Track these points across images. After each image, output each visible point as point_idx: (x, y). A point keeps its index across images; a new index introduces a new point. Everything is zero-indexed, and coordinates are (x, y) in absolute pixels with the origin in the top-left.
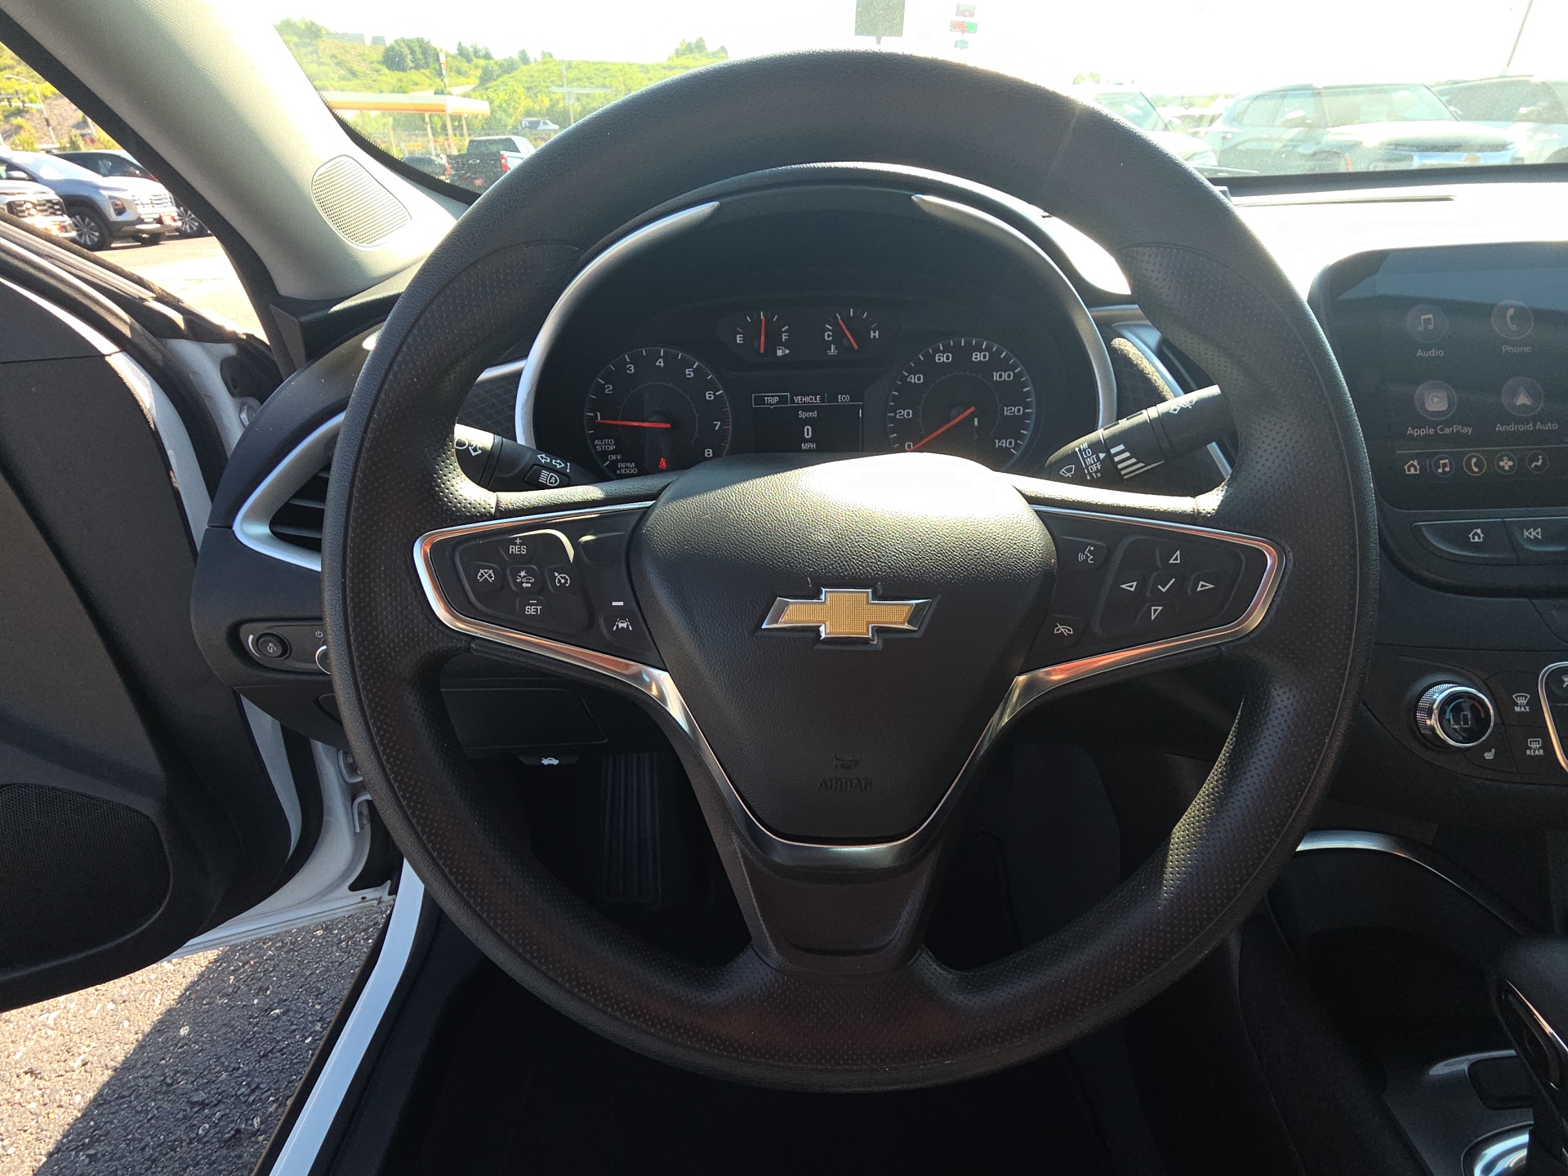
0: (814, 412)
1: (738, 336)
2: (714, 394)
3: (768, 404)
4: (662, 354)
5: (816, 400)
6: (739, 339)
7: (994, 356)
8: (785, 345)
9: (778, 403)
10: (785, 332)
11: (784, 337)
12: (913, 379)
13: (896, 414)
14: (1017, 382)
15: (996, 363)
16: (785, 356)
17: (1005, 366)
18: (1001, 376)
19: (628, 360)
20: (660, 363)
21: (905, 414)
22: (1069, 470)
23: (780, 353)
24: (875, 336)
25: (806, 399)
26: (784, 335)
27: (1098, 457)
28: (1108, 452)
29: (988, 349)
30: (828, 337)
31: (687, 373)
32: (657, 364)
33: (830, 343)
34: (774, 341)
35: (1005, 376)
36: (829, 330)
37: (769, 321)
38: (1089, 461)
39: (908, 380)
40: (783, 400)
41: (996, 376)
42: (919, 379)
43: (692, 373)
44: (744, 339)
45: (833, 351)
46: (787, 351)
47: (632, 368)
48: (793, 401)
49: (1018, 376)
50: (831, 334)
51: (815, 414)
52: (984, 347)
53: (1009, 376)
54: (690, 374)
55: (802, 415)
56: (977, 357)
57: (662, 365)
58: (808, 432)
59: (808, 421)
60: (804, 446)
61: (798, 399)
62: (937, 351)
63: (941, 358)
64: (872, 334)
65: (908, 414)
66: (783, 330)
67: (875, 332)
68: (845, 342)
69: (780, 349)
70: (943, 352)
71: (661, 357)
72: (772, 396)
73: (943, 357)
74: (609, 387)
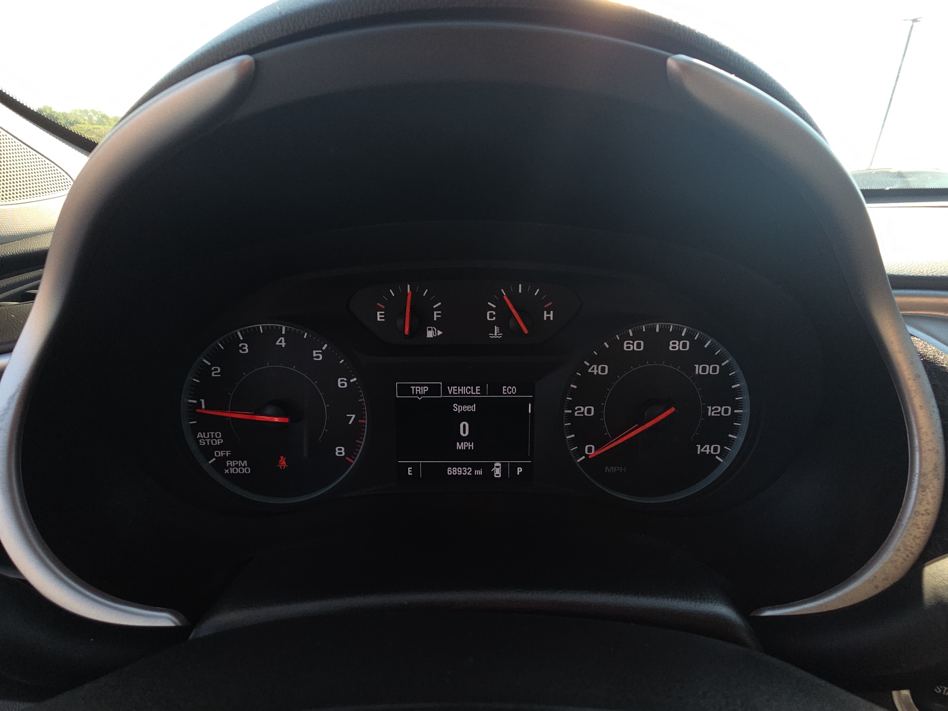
0: (471, 405)
1: (379, 313)
2: (348, 382)
3: (415, 395)
4: (283, 332)
5: (474, 391)
6: (379, 316)
7: (697, 345)
8: (438, 325)
9: (427, 393)
10: (437, 309)
11: (436, 316)
12: (595, 370)
13: (574, 411)
14: (725, 377)
15: (699, 354)
16: (437, 338)
17: (709, 357)
18: (704, 369)
19: (241, 338)
20: (282, 342)
21: (584, 411)
23: (430, 334)
24: (548, 318)
25: (463, 390)
26: (435, 313)
29: (689, 336)
30: (491, 316)
31: (315, 355)
32: (277, 343)
33: (493, 324)
34: (422, 320)
35: (709, 370)
36: (491, 309)
37: (416, 295)
39: (590, 371)
40: (433, 390)
41: (698, 369)
42: (603, 370)
43: (321, 356)
44: (385, 317)
45: (496, 333)
46: (440, 333)
47: (246, 348)
48: (446, 392)
49: (725, 370)
50: (494, 313)
51: (473, 408)
52: (683, 334)
53: (714, 370)
54: (318, 357)
55: (457, 408)
56: (675, 346)
57: (283, 344)
58: (464, 428)
59: (465, 416)
60: (460, 446)
61: (452, 390)
62: (626, 337)
63: (631, 346)
64: (545, 315)
65: (589, 411)
66: (435, 307)
67: (548, 313)
68: (511, 323)
69: (430, 329)
70: (633, 339)
71: (283, 336)
72: (420, 385)
73: (633, 344)
74: (216, 370)
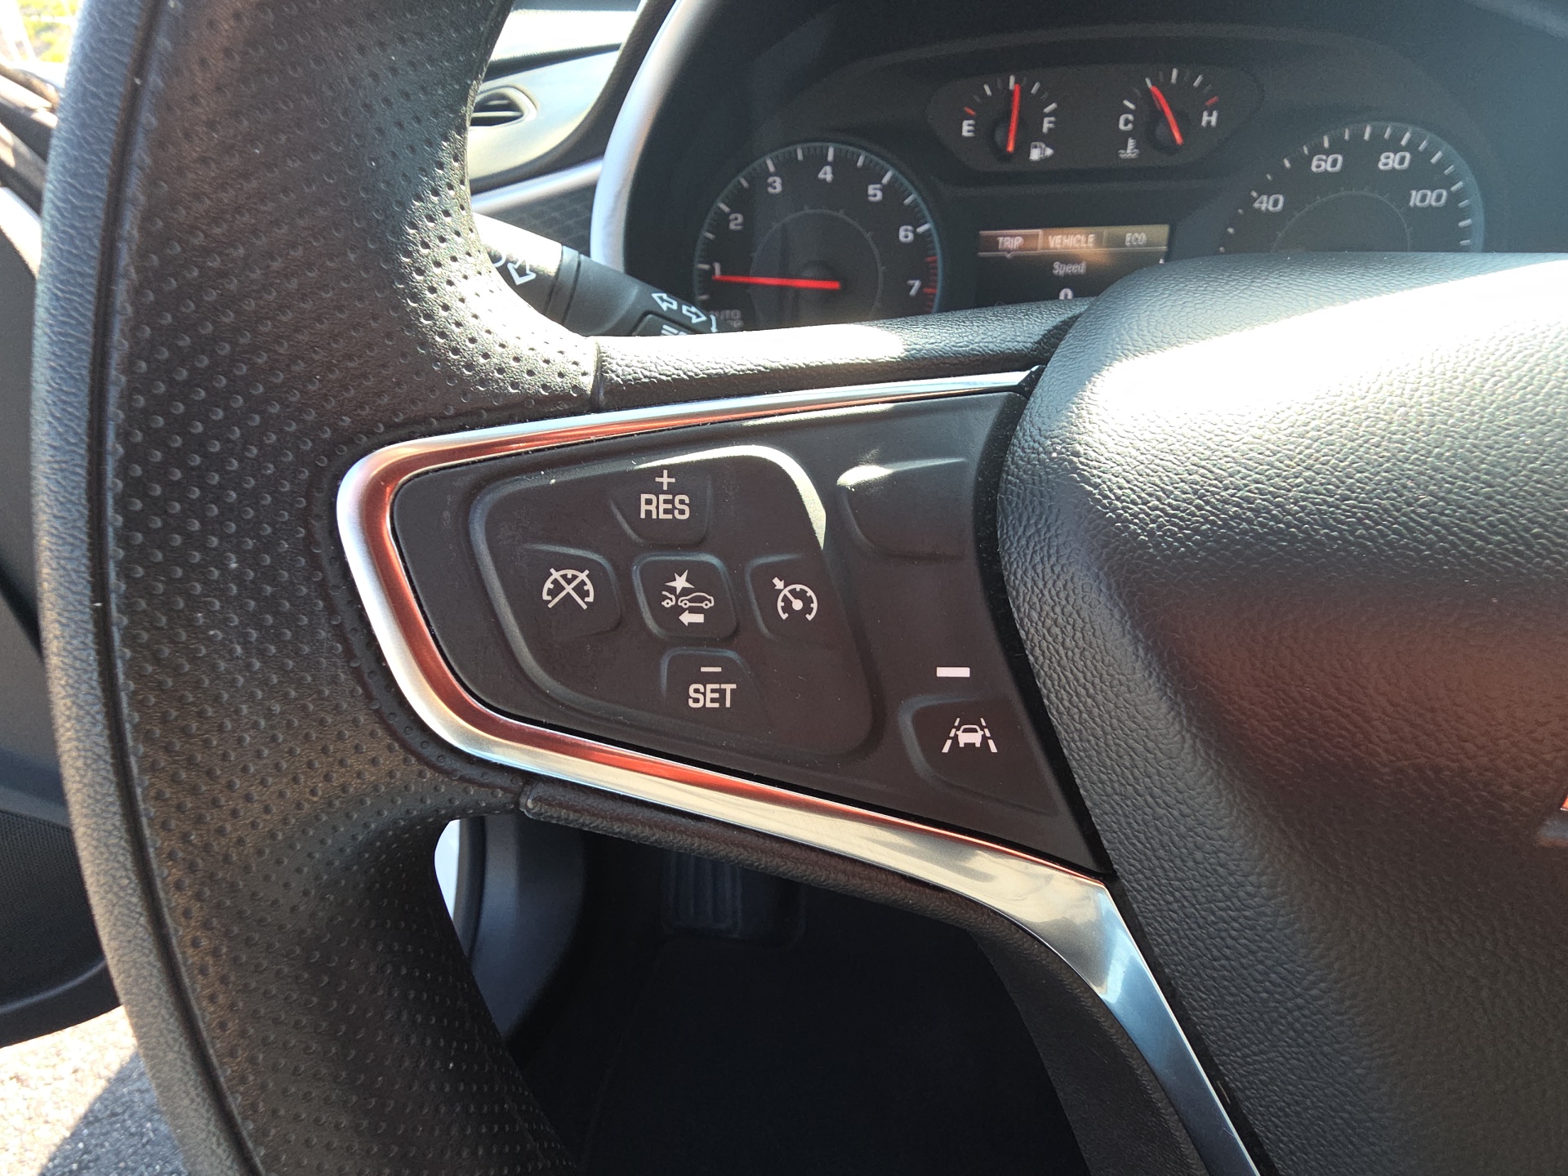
0: (1079, 264)
1: (965, 123)
2: (914, 232)
3: (1003, 250)
4: (830, 158)
5: (1086, 242)
6: (967, 129)
7: (1421, 158)
8: (1048, 141)
9: (1020, 248)
10: (1049, 115)
11: (1047, 125)
12: (1265, 204)
14: (1452, 209)
15: (1422, 174)
16: (1044, 161)
17: (1434, 179)
18: (1423, 199)
19: (772, 169)
20: (827, 174)
23: (1035, 155)
24: (1209, 122)
25: (1071, 241)
26: (1046, 120)
29: (1411, 147)
30: (1127, 122)
31: (871, 192)
32: (821, 176)
33: (1128, 134)
34: (1028, 132)
35: (1431, 198)
36: (1128, 111)
37: (1025, 91)
39: (1256, 205)
40: (1029, 242)
41: (1415, 198)
42: (1276, 203)
43: (879, 193)
44: (976, 129)
45: (1130, 150)
46: (1049, 152)
47: (778, 183)
48: (1046, 245)
49: (1455, 198)
50: (1131, 117)
51: (1082, 268)
52: (1404, 142)
53: (1439, 198)
54: (875, 196)
55: (1060, 269)
56: (1389, 161)
57: (829, 177)
58: (1065, 299)
59: (1068, 281)
61: (1055, 241)
62: (1318, 150)
63: (1323, 164)
64: (1205, 118)
66: (1047, 110)
67: (1210, 115)
68: (1159, 132)
69: (1036, 147)
70: (1328, 153)
71: (828, 164)
72: (1012, 236)
73: (1326, 161)
74: (736, 219)
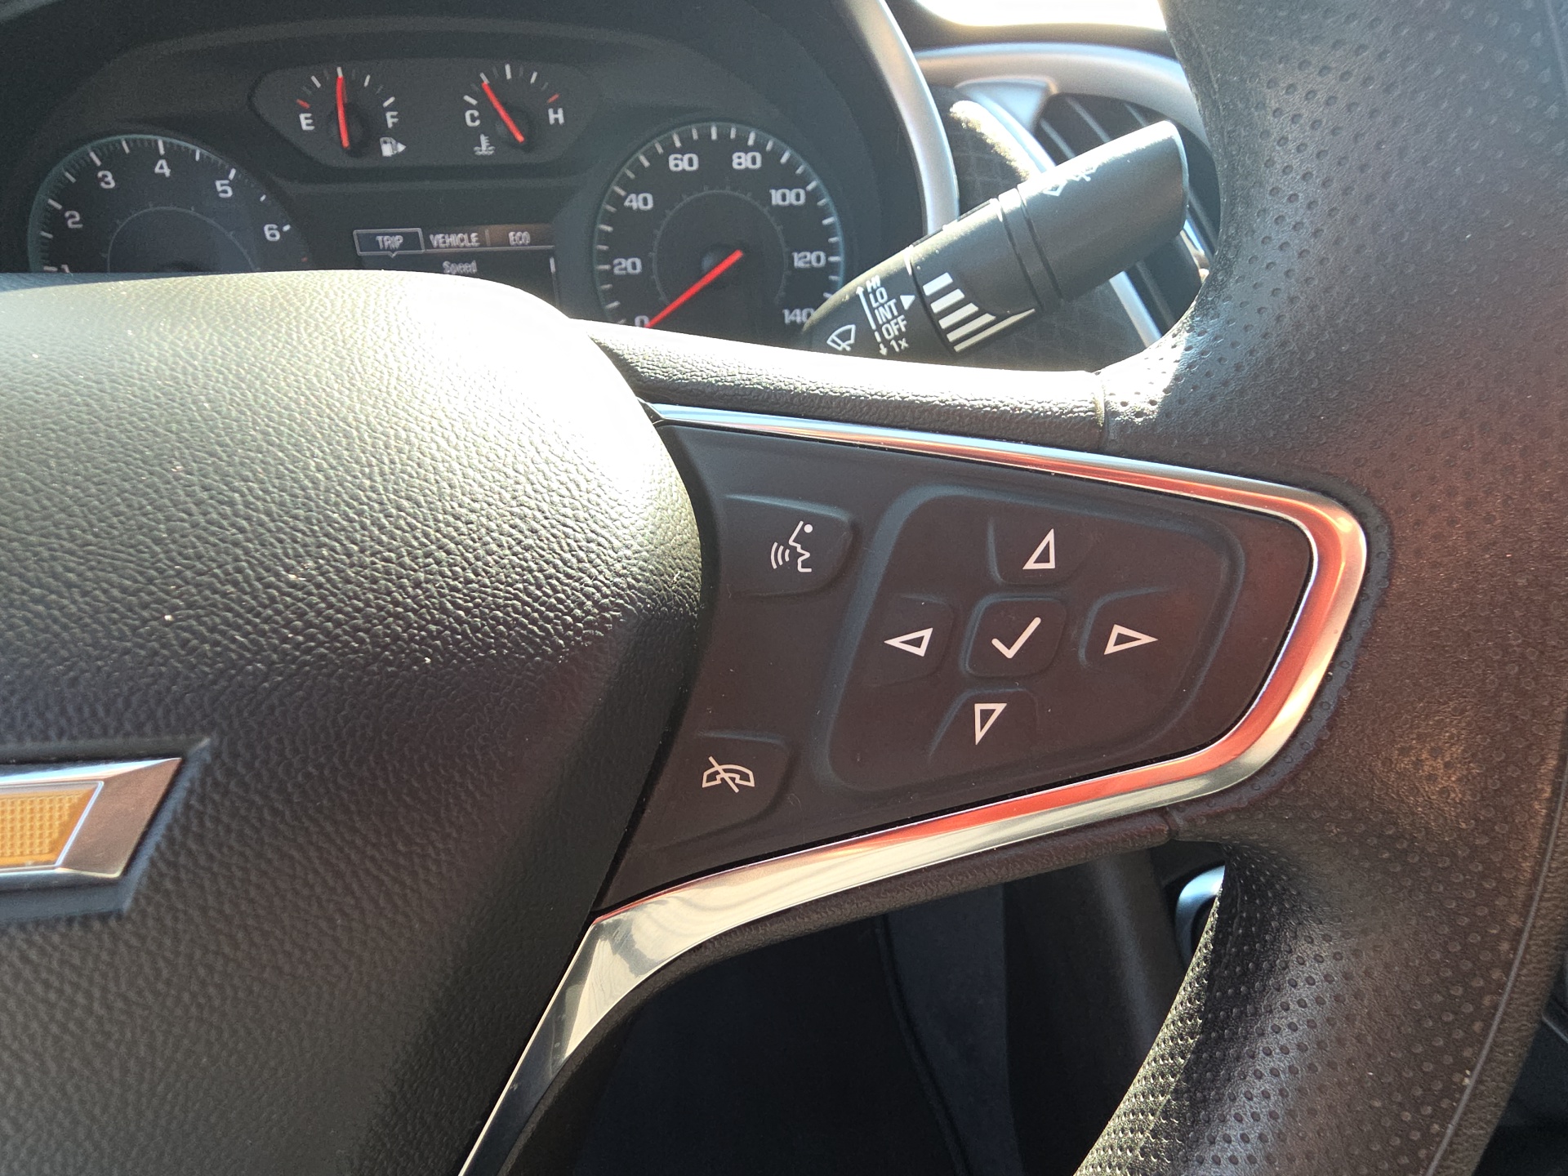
0: (470, 263)
1: (302, 117)
2: (280, 230)
3: (384, 249)
4: (162, 151)
5: (470, 241)
6: (305, 121)
7: (771, 159)
8: (397, 134)
9: (402, 247)
10: (390, 109)
11: (391, 119)
12: (635, 202)
13: (613, 267)
14: (812, 209)
15: (775, 174)
16: (397, 156)
17: (789, 179)
18: (784, 198)
19: (98, 163)
20: (163, 168)
21: (629, 265)
22: (845, 336)
23: (387, 150)
24: (556, 120)
25: (454, 239)
26: (389, 115)
27: (899, 305)
28: (920, 293)
29: (759, 147)
30: (473, 119)
31: (219, 188)
32: (157, 170)
33: (476, 132)
34: (371, 127)
35: (791, 197)
36: (470, 107)
37: (353, 84)
38: (883, 314)
39: (627, 203)
40: (410, 240)
41: (776, 197)
42: (645, 202)
43: (229, 190)
44: (315, 121)
45: (485, 148)
46: (401, 148)
47: (110, 178)
48: (429, 244)
49: (813, 197)
50: (476, 114)
51: (471, 267)
52: (750, 143)
53: (798, 197)
54: (225, 192)
56: (742, 161)
57: (167, 172)
61: (437, 239)
62: (670, 149)
63: (681, 163)
64: (551, 115)
65: (634, 266)
66: (386, 104)
67: (556, 112)
68: (500, 129)
69: (385, 142)
70: (682, 151)
71: (161, 157)
72: (392, 235)
73: (682, 160)
74: (72, 216)
